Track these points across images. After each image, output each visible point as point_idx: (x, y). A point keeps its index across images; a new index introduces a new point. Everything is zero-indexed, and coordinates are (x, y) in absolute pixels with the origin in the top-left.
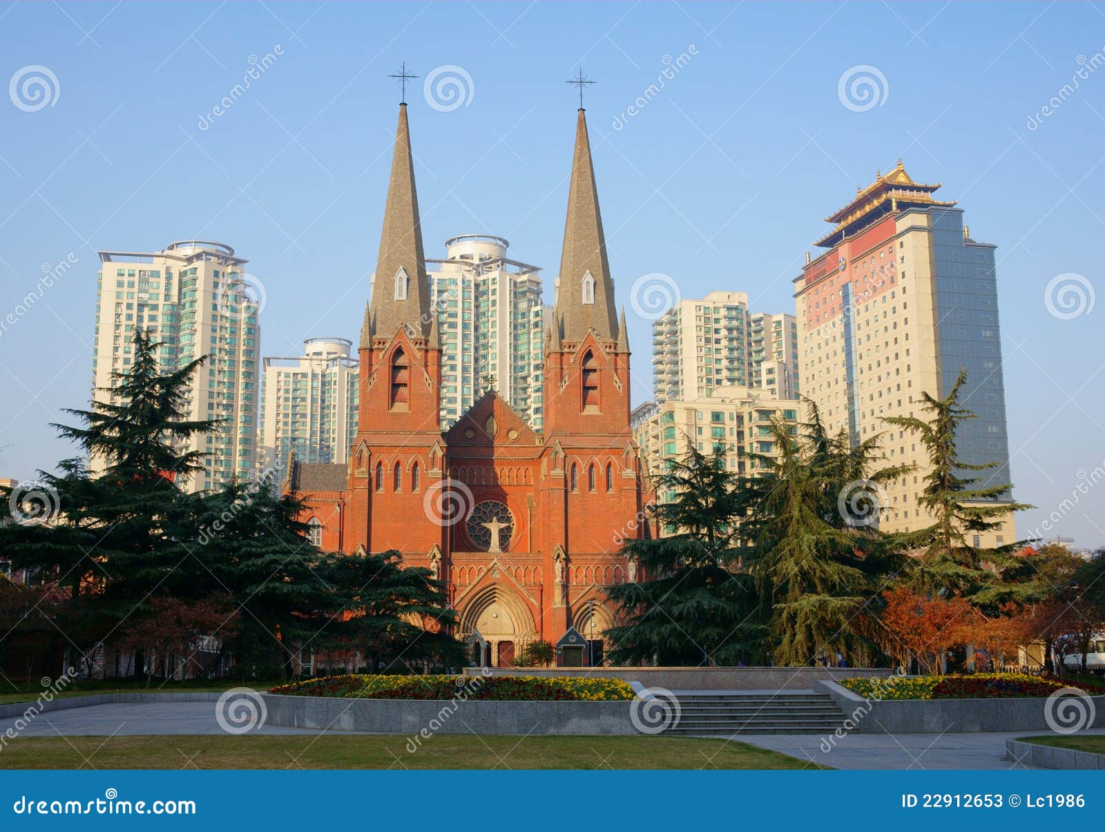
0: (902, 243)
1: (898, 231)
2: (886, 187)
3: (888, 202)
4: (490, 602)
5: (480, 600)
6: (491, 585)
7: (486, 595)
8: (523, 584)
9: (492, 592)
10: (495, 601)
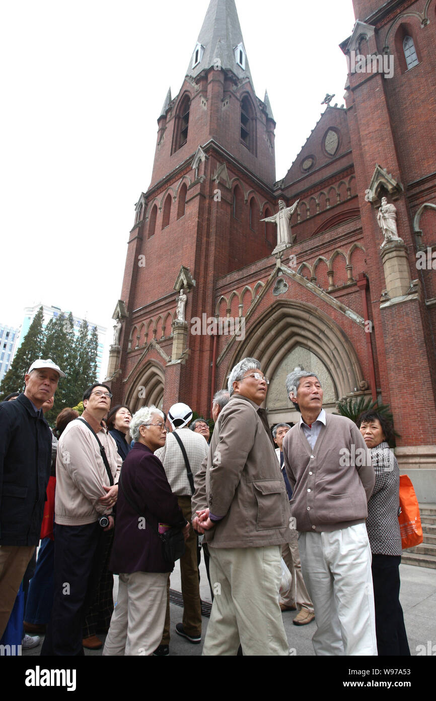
4: (286, 346)
5: (263, 344)
6: (273, 309)
7: (273, 332)
8: (330, 289)
9: (281, 324)
10: (297, 344)
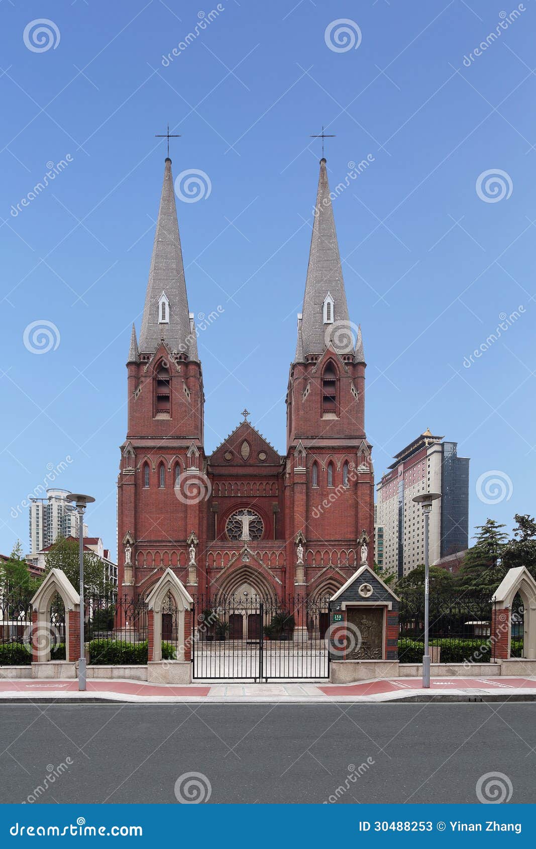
0: (429, 459)
1: (428, 454)
2: (422, 437)
3: (424, 443)
4: (241, 582)
5: (233, 581)
6: (242, 567)
7: (238, 576)
8: (269, 567)
9: (243, 574)
10: (246, 582)
